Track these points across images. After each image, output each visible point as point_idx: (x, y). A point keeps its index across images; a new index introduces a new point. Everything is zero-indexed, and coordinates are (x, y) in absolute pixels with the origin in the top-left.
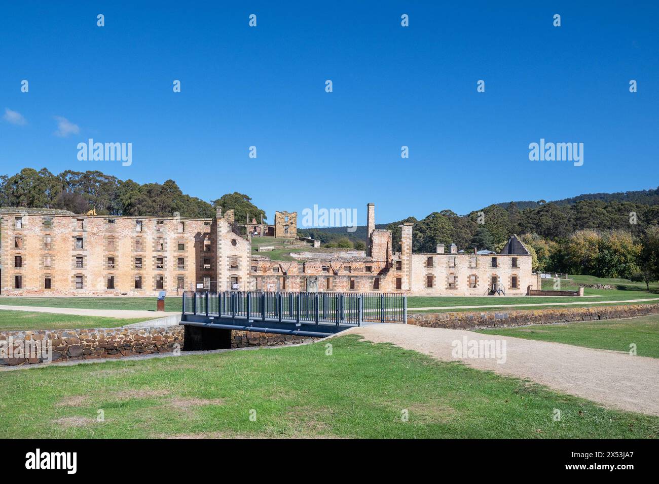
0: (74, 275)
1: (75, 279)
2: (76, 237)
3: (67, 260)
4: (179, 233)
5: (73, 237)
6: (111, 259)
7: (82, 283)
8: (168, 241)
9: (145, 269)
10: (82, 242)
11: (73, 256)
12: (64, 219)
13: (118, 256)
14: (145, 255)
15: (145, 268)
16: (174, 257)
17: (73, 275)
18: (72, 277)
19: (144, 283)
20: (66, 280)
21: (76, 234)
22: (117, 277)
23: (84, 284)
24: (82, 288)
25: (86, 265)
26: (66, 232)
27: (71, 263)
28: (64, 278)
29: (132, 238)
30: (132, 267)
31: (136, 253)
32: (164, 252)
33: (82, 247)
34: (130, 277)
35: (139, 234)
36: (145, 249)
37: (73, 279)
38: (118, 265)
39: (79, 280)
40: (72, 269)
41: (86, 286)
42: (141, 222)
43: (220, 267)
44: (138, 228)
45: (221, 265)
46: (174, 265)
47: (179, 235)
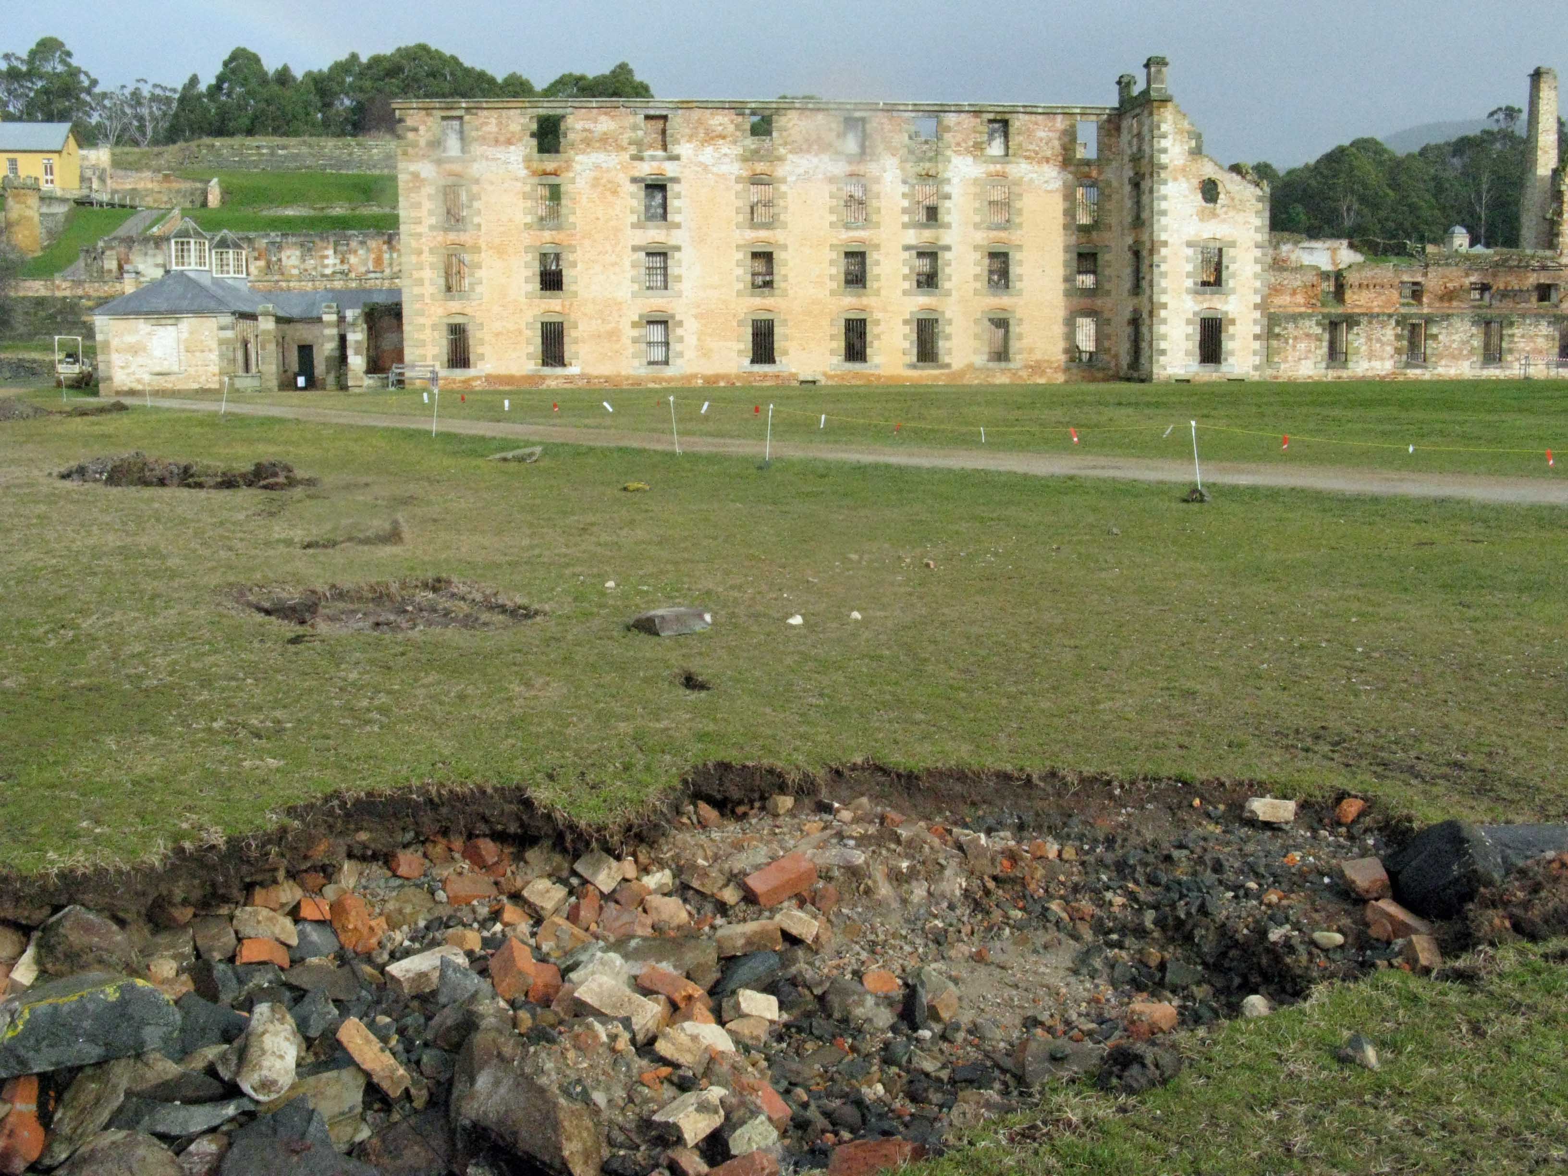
0: (641, 316)
1: (643, 331)
2: (642, 180)
3: (614, 264)
4: (994, 160)
5: (634, 180)
6: (765, 257)
7: (667, 344)
8: (955, 188)
9: (877, 293)
10: (665, 198)
11: (635, 249)
12: (603, 118)
13: (785, 247)
14: (876, 241)
15: (879, 290)
16: (976, 248)
17: (636, 319)
18: (635, 325)
19: (876, 344)
20: (613, 335)
21: (645, 169)
22: (785, 322)
23: (675, 347)
24: (666, 363)
25: (679, 279)
26: (611, 165)
27: (630, 273)
28: (609, 327)
29: (831, 180)
30: (834, 285)
31: (845, 235)
32: (941, 231)
33: (664, 216)
34: (825, 322)
35: (854, 168)
36: (874, 218)
37: (635, 333)
38: (785, 278)
39: (657, 333)
40: (634, 295)
41: (680, 355)
42: (863, 120)
43: (1164, 283)
44: (851, 145)
45: (1164, 275)
46: (976, 277)
47: (992, 168)
